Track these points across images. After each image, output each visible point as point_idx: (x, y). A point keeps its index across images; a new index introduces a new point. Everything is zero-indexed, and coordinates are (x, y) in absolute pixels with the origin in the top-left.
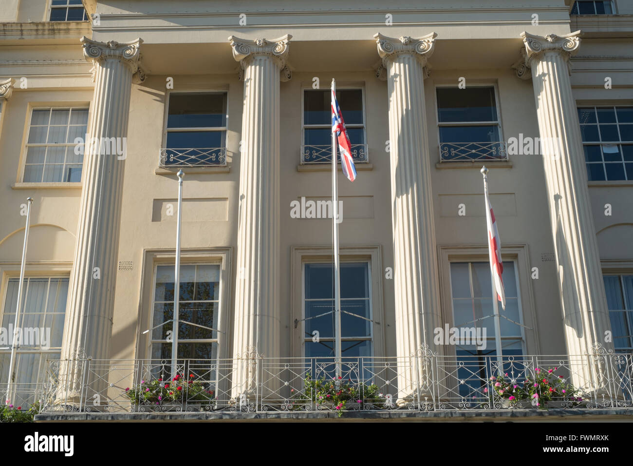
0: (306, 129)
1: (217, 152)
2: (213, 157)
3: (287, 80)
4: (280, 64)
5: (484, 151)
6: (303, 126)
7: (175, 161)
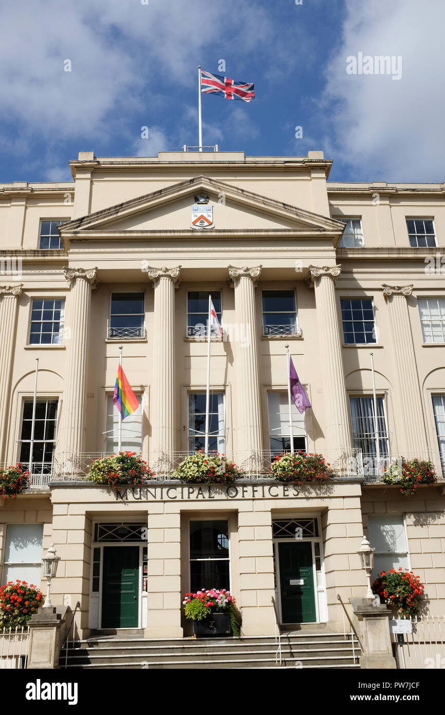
0: (189, 315)
1: (140, 330)
2: (137, 333)
3: (178, 287)
4: (175, 281)
5: (288, 330)
6: (187, 313)
7: (116, 336)
